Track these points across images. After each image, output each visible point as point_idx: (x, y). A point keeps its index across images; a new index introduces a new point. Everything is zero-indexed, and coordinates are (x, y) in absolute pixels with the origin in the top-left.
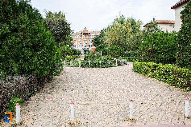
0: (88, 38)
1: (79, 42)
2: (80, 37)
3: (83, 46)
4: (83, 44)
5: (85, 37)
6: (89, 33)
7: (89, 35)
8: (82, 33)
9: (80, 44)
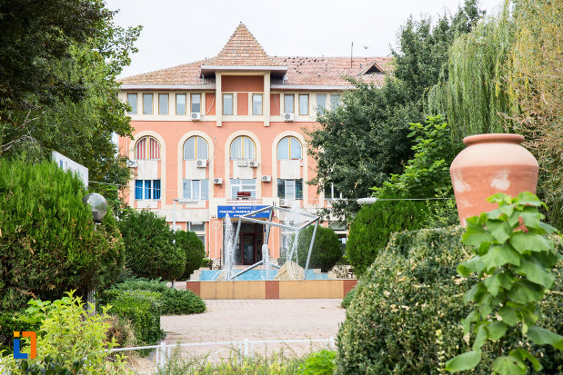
0: (266, 118)
1: (188, 156)
2: (195, 108)
3: (219, 186)
4: (219, 170)
5: (243, 109)
6: (277, 76)
7: (274, 96)
8: (209, 76)
9: (192, 172)
